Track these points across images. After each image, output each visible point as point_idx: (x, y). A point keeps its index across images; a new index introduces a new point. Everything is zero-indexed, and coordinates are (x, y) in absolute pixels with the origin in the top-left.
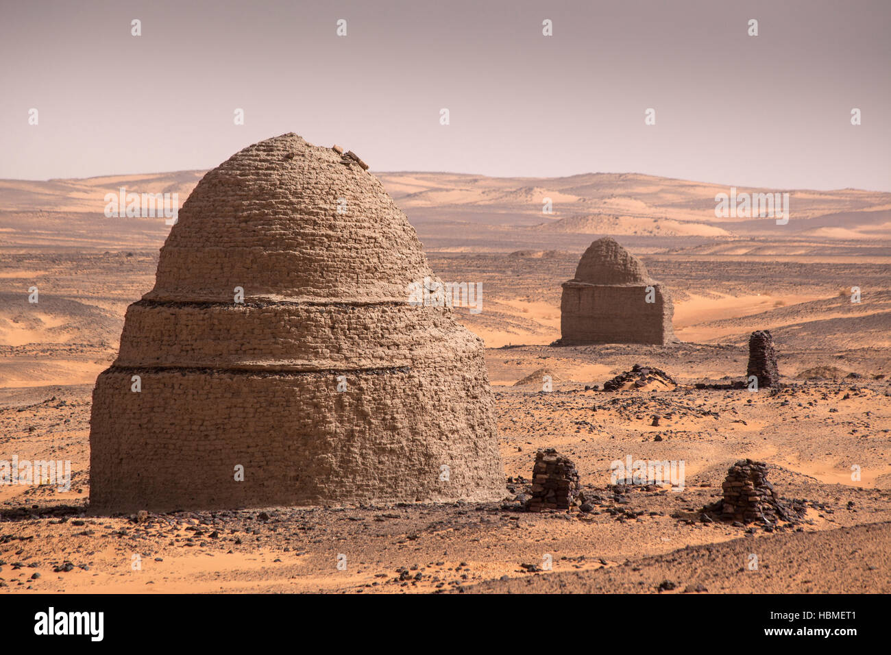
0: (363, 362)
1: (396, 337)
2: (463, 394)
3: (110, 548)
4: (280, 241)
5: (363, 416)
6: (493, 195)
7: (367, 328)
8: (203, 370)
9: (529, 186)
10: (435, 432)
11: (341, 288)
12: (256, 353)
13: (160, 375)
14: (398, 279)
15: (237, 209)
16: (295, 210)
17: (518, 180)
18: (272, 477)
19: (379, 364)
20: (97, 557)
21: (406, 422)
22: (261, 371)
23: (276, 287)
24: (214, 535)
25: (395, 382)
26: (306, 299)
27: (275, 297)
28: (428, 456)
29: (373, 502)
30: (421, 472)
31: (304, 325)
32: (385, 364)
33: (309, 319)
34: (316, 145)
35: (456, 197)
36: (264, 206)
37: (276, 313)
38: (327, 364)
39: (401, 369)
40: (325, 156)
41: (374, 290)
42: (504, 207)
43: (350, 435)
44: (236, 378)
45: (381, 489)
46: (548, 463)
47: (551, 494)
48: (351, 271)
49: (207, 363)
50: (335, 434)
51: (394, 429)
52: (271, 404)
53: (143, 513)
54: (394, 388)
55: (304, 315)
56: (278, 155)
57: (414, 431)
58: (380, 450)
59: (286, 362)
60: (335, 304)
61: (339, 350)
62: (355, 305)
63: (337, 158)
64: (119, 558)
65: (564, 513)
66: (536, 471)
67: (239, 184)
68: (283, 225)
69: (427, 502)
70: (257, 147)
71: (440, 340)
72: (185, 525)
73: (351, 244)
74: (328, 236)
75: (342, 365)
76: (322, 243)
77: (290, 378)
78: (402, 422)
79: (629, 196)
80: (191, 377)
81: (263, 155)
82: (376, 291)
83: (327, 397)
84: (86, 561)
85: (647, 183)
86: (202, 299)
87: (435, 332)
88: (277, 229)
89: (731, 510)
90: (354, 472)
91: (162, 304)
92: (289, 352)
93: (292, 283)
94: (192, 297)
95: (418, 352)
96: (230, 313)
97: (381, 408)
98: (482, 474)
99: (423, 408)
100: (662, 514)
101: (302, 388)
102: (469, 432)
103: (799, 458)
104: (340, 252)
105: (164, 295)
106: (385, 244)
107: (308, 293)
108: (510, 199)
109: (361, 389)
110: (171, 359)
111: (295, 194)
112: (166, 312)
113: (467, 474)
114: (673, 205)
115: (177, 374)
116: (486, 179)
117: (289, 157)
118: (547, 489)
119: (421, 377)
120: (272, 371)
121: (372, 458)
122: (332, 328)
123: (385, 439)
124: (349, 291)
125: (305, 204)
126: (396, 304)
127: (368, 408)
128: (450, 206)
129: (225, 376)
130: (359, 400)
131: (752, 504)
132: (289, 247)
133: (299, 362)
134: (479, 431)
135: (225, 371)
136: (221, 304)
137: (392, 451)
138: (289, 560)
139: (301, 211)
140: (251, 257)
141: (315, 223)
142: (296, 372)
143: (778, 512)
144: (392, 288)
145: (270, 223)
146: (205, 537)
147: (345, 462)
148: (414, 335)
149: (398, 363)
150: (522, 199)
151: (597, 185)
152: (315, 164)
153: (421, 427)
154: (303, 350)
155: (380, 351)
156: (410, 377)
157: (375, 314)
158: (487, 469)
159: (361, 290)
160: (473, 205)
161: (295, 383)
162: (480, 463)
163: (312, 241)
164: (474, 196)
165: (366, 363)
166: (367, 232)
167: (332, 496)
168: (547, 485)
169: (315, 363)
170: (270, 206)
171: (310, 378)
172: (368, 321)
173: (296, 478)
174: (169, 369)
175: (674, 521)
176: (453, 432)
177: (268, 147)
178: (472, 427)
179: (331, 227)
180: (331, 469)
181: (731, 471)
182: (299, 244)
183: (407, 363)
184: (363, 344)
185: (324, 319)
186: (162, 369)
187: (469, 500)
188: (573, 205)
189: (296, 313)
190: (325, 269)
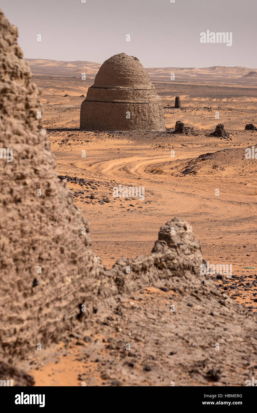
0: (139, 101)
1: (146, 96)
2: (159, 109)
3: (95, 138)
4: (122, 75)
5: (139, 113)
6: (59, 65)
7: (140, 94)
8: (106, 102)
9: (66, 63)
10: (153, 116)
11: (135, 86)
12: (117, 99)
13: (97, 102)
14: (146, 84)
15: (113, 68)
16: (125, 69)
17: (64, 62)
18: (120, 125)
19: (143, 102)
20: (92, 139)
21: (148, 114)
22: (118, 103)
23: (121, 85)
24: (113, 136)
25: (146, 106)
26: (127, 88)
27: (121, 87)
28: (152, 121)
29: (141, 131)
30: (150, 125)
31: (127, 93)
32: (144, 102)
33: (128, 92)
34: (129, 55)
35: (51, 65)
36: (119, 68)
37: (121, 90)
38: (132, 101)
39: (147, 103)
40: (131, 58)
41: (141, 86)
42: (62, 67)
43: (136, 117)
44: (113, 104)
45: (142, 128)
46: (179, 124)
47: (179, 130)
48: (136, 82)
49: (107, 100)
50: (133, 116)
51: (145, 115)
52: (120, 109)
53: (97, 131)
54: (145, 107)
55: (127, 91)
56: (121, 57)
57: (149, 116)
58: (142, 120)
59: (123, 101)
60: (134, 89)
61: (134, 99)
62: (138, 89)
63: (133, 58)
64: (97, 140)
65: (182, 134)
66: (176, 125)
67: (113, 63)
68: (123, 72)
69: (151, 131)
70: (117, 55)
71: (154, 97)
72: (106, 134)
73: (137, 76)
74: (132, 75)
75: (135, 102)
76: (131, 76)
77: (124, 104)
78: (147, 114)
79: (87, 66)
80: (104, 103)
81: (118, 57)
82: (141, 87)
83: (132, 109)
84: (91, 140)
85: (90, 63)
86: (106, 87)
87: (153, 96)
88: (121, 73)
89: (217, 134)
90: (137, 124)
91: (97, 88)
92: (124, 99)
93: (124, 84)
94: (103, 86)
95: (150, 100)
96: (112, 90)
97: (143, 111)
98: (162, 125)
99: (151, 111)
100: (202, 135)
101: (127, 106)
102: (160, 117)
103: (193, 123)
104: (134, 78)
105: (97, 86)
106: (143, 77)
107: (128, 87)
108: (62, 66)
109: (139, 107)
110: (99, 99)
111: (125, 66)
112: (98, 89)
113: (159, 125)
114: (96, 68)
115: (101, 103)
116: (57, 61)
117: (124, 58)
118: (178, 129)
119: (151, 105)
120: (120, 103)
121: (141, 121)
122: (133, 94)
123: (143, 117)
124: (136, 86)
125: (127, 68)
126: (146, 89)
127: (140, 111)
128: (50, 66)
129: (111, 103)
130: (138, 109)
131: (221, 133)
132: (124, 77)
133: (126, 101)
134: (161, 117)
135: (111, 102)
136: (110, 88)
137: (145, 120)
138: (131, 142)
139: (127, 69)
140: (116, 79)
141: (129, 72)
142: (126, 103)
143: (225, 135)
144: (145, 86)
145: (120, 71)
146: (111, 136)
147: (135, 122)
148: (149, 96)
149: (146, 102)
150: (65, 66)
151: (80, 63)
152: (129, 60)
153: (151, 115)
154: (127, 98)
155: (143, 99)
156: (149, 105)
157: (142, 91)
158: (163, 124)
159: (139, 86)
160: (55, 67)
161: (125, 105)
162: (161, 123)
163: (129, 76)
164: (55, 65)
165: (140, 102)
166: (140, 74)
167: (132, 129)
168: (178, 128)
169: (129, 101)
170: (120, 68)
171: (128, 104)
172: (140, 93)
173: (125, 125)
174: (99, 101)
175: (206, 136)
176: (157, 117)
177: (119, 55)
178: (160, 116)
179: (133, 73)
180: (132, 123)
181: (217, 126)
182: (126, 76)
183: (148, 102)
184: (139, 98)
185: (131, 92)
186: (97, 101)
187: (159, 131)
188: (76, 67)
189: (126, 91)
190: (131, 82)
